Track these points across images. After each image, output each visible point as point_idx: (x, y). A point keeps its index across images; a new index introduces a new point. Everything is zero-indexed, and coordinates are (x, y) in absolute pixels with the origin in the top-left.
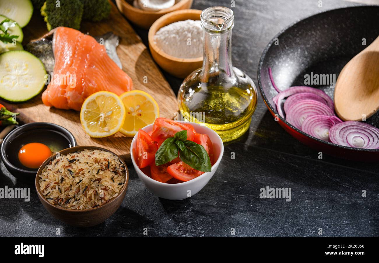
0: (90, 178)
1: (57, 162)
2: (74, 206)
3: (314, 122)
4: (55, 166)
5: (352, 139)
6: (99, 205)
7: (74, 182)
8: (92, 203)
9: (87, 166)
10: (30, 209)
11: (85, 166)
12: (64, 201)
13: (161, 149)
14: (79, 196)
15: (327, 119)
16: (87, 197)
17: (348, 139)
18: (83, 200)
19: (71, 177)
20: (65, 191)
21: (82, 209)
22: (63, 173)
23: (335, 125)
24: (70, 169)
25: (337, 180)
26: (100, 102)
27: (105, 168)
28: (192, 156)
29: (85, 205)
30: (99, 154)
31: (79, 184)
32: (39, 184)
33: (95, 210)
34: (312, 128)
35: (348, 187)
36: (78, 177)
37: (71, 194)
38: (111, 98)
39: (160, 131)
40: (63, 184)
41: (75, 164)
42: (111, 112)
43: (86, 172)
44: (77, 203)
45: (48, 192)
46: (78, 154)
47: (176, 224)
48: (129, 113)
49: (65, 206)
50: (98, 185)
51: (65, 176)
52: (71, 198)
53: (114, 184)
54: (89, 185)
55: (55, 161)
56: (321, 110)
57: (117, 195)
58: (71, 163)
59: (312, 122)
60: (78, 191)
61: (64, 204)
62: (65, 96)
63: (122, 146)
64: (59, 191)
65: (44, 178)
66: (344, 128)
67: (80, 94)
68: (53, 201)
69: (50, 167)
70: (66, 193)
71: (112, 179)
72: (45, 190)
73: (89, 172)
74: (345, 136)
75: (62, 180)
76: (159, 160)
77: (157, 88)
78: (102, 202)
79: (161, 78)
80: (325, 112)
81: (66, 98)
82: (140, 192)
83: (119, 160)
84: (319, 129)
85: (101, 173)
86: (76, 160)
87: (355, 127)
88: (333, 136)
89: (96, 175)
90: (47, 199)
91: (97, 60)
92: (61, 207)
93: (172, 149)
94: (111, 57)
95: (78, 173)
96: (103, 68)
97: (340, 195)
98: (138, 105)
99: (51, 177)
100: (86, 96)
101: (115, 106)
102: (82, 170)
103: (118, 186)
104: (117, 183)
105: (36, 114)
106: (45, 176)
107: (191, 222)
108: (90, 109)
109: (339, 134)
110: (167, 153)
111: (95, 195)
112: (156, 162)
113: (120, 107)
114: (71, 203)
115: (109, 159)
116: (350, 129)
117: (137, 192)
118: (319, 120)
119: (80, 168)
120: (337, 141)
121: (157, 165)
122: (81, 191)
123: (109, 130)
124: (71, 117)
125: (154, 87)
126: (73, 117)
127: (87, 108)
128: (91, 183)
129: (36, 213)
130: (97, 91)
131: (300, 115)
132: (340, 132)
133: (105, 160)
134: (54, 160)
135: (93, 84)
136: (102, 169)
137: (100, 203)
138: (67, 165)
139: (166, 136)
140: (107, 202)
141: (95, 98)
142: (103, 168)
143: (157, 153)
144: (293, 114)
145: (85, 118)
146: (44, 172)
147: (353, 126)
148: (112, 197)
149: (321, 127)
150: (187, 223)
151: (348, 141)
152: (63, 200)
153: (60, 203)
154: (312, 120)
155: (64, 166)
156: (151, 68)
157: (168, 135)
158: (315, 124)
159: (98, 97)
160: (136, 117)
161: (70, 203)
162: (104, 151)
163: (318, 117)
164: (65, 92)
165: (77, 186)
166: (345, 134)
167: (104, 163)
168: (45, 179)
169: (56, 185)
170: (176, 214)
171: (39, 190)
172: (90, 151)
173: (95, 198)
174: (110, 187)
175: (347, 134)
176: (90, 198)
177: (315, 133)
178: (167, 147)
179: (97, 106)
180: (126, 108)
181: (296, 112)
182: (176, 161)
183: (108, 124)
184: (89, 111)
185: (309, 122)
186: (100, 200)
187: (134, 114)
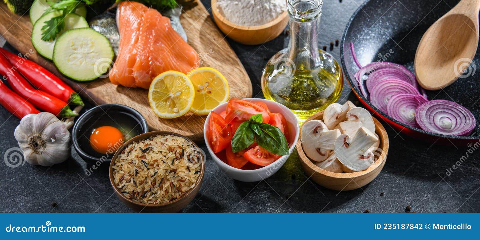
0: (166, 169)
1: (130, 152)
2: (151, 200)
3: (399, 101)
4: (128, 156)
5: (439, 120)
6: (176, 198)
7: (149, 174)
8: (169, 196)
9: (161, 156)
10: (105, 196)
11: (159, 156)
12: (140, 195)
13: (237, 135)
14: (156, 189)
15: (413, 98)
16: (164, 190)
17: (434, 120)
18: (160, 193)
19: (146, 169)
20: (140, 184)
21: (159, 203)
22: (137, 164)
23: (421, 104)
24: (144, 160)
25: (415, 150)
26: (168, 82)
27: (179, 157)
28: (268, 139)
29: (162, 199)
30: (172, 140)
31: (155, 177)
32: (113, 177)
33: (173, 203)
34: (397, 109)
35: (426, 157)
36: (153, 168)
37: (147, 187)
38: (180, 78)
39: (234, 114)
40: (137, 177)
41: (149, 153)
42: (180, 92)
43: (161, 163)
44: (154, 197)
45: (123, 185)
46: (151, 142)
47: (255, 207)
48: (198, 91)
49: (142, 201)
50: (174, 176)
51: (139, 167)
52: (147, 192)
53: (190, 174)
54: (164, 177)
55: (127, 150)
56: (404, 89)
57: (194, 185)
58: (145, 153)
59: (397, 101)
60: (154, 184)
61: (140, 198)
62: (132, 76)
63: (193, 125)
64: (134, 185)
65: (117, 169)
66: (430, 108)
67: (148, 73)
68: (128, 195)
69: (123, 156)
70: (141, 186)
71: (188, 168)
72: (119, 183)
73: (164, 162)
74: (432, 117)
75: (137, 172)
76: (235, 147)
77: (224, 59)
78: (179, 195)
79: (227, 48)
80: (409, 91)
81: (133, 77)
82: (215, 173)
83: (193, 146)
84: (404, 109)
85: (176, 162)
86: (150, 149)
87: (442, 107)
88: (420, 118)
89: (171, 165)
90: (123, 193)
91: (162, 35)
92: (137, 201)
93: (248, 135)
94: (175, 29)
95: (153, 165)
96: (169, 43)
97: (418, 166)
98: (207, 82)
99: (125, 168)
100: (154, 75)
101: (184, 86)
102: (156, 160)
103: (195, 176)
104: (193, 172)
105: (104, 93)
106: (118, 166)
107: (270, 204)
108: (158, 89)
109: (426, 114)
110: (243, 139)
111: (171, 187)
112: (232, 148)
113: (189, 87)
114: (148, 197)
115: (183, 146)
116: (437, 109)
117: (211, 172)
118: (404, 99)
119: (154, 158)
120: (424, 124)
121: (234, 151)
122: (157, 184)
123: (179, 111)
124: (139, 95)
125: (221, 58)
126: (142, 95)
127: (155, 88)
128: (167, 174)
129: (112, 200)
130: (164, 70)
131: (383, 96)
132: (427, 112)
133: (180, 147)
134: (127, 148)
135: (160, 63)
136: (176, 158)
137: (177, 195)
138: (140, 155)
139: (240, 119)
140: (184, 195)
141: (163, 78)
142: (178, 157)
143: (233, 139)
144: (377, 96)
145: (153, 99)
146: (118, 162)
147: (439, 105)
148: (189, 189)
149: (407, 107)
150: (266, 205)
151: (435, 123)
152: (138, 193)
153: (136, 197)
154: (397, 99)
155: (138, 156)
156: (216, 37)
157: (242, 118)
158: (400, 104)
159: (166, 77)
160: (206, 95)
161: (146, 197)
162: (177, 136)
163: (403, 96)
164: (132, 71)
165: (152, 179)
166: (431, 114)
167: (178, 151)
168: (119, 171)
169: (131, 178)
170: (253, 196)
171: (114, 182)
172: (162, 136)
173: (172, 190)
174: (186, 177)
175: (433, 115)
176: (167, 191)
177: (400, 114)
178: (243, 133)
179: (166, 86)
180: (195, 87)
181: (379, 94)
182: (253, 147)
183: (177, 105)
184: (158, 91)
185: (394, 102)
186: (177, 192)
187: (204, 92)
